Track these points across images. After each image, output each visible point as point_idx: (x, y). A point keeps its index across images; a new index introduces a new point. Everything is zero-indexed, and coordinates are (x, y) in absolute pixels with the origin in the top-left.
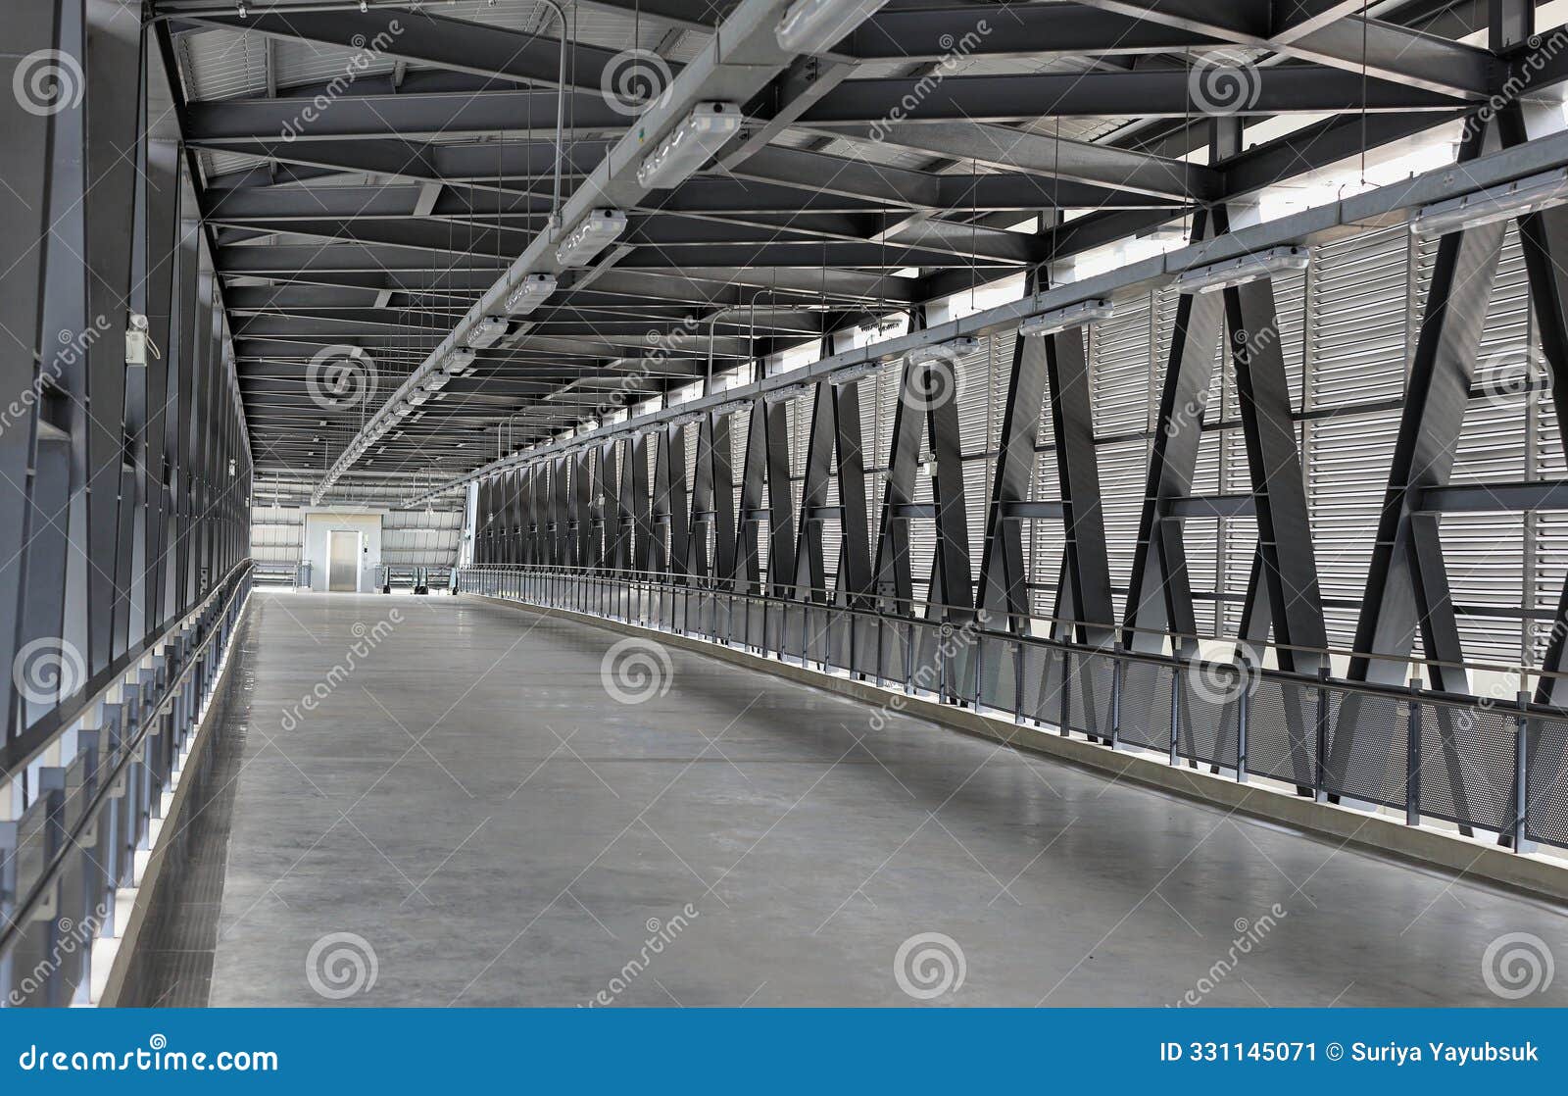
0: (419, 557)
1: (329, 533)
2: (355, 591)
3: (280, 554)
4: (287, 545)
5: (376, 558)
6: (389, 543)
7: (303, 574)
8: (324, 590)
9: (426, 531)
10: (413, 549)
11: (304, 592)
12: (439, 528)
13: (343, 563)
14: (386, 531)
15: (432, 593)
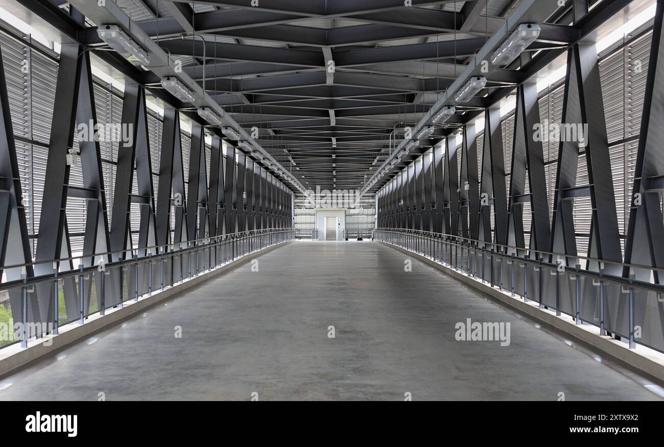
0: (360, 226)
1: (325, 218)
2: (336, 240)
3: (308, 226)
4: (310, 223)
5: (343, 227)
6: (347, 221)
7: (315, 234)
8: (324, 240)
9: (362, 216)
10: (358, 223)
11: (315, 241)
12: (367, 215)
13: (331, 229)
14: (347, 217)
15: (365, 240)
